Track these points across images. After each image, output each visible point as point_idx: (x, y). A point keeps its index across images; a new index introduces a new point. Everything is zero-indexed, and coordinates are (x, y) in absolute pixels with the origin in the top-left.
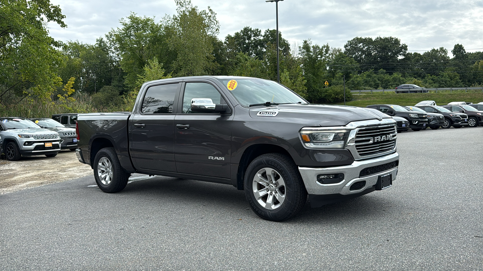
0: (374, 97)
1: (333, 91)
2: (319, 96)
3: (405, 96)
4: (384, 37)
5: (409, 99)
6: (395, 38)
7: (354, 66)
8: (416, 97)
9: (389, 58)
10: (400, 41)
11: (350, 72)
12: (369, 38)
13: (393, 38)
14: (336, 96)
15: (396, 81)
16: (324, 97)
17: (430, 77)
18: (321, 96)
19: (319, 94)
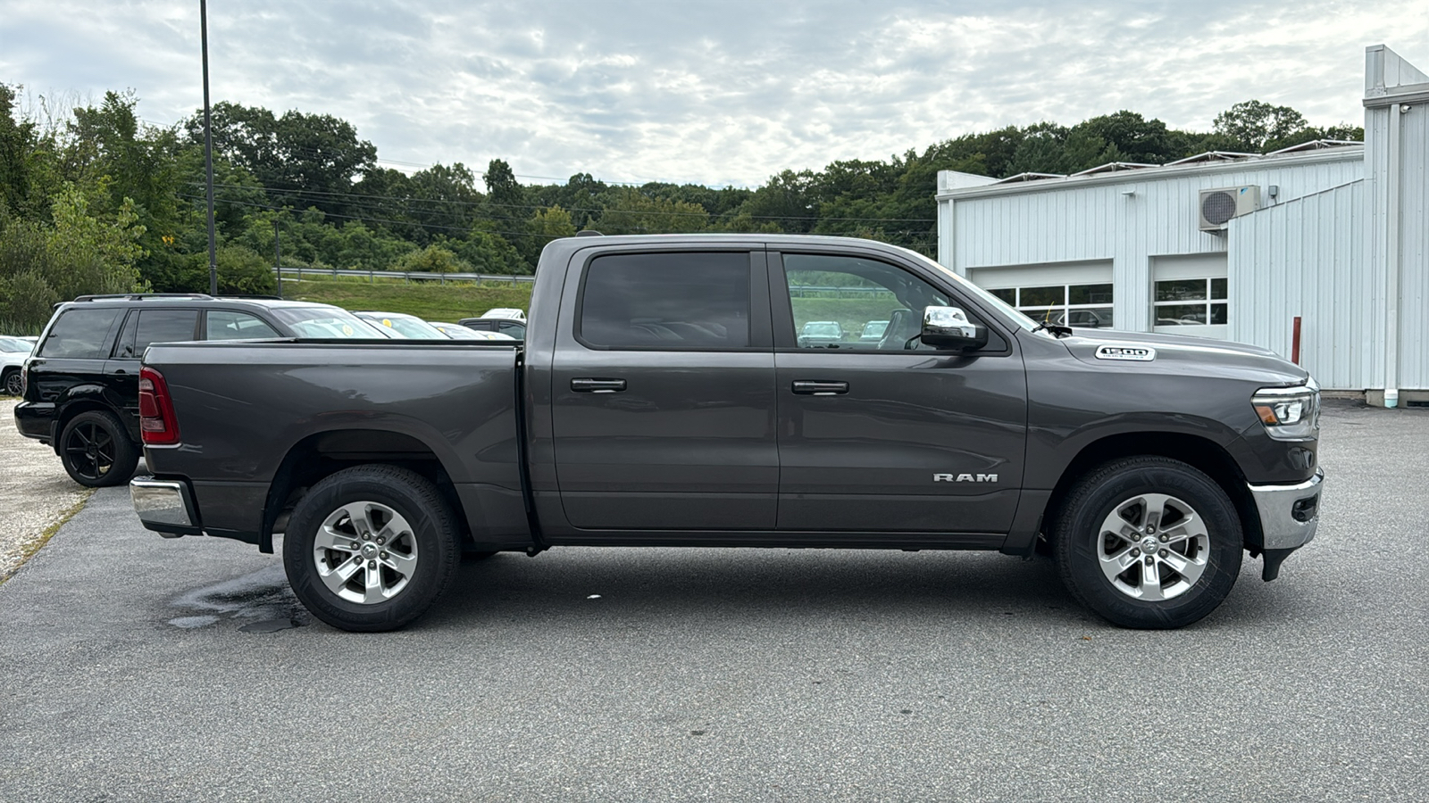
0: (346, 290)
1: (219, 265)
2: (169, 278)
3: (434, 294)
4: (307, 114)
5: (446, 302)
6: (341, 120)
7: (249, 191)
8: (464, 298)
9: (328, 178)
10: (356, 132)
11: (238, 209)
12: (263, 109)
13: (334, 121)
14: (230, 279)
15: (361, 248)
16: (188, 282)
17: (445, 242)
18: (178, 279)
19: (169, 272)
